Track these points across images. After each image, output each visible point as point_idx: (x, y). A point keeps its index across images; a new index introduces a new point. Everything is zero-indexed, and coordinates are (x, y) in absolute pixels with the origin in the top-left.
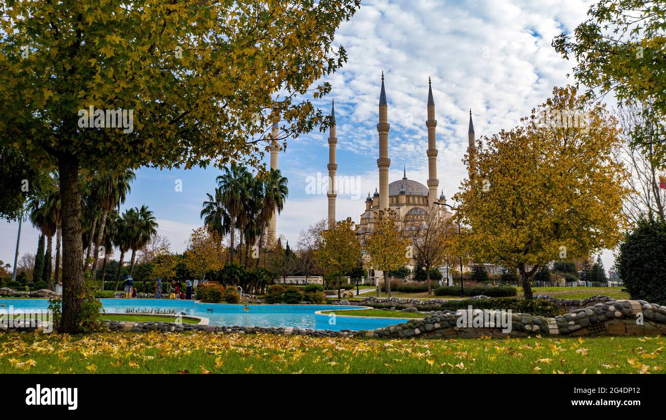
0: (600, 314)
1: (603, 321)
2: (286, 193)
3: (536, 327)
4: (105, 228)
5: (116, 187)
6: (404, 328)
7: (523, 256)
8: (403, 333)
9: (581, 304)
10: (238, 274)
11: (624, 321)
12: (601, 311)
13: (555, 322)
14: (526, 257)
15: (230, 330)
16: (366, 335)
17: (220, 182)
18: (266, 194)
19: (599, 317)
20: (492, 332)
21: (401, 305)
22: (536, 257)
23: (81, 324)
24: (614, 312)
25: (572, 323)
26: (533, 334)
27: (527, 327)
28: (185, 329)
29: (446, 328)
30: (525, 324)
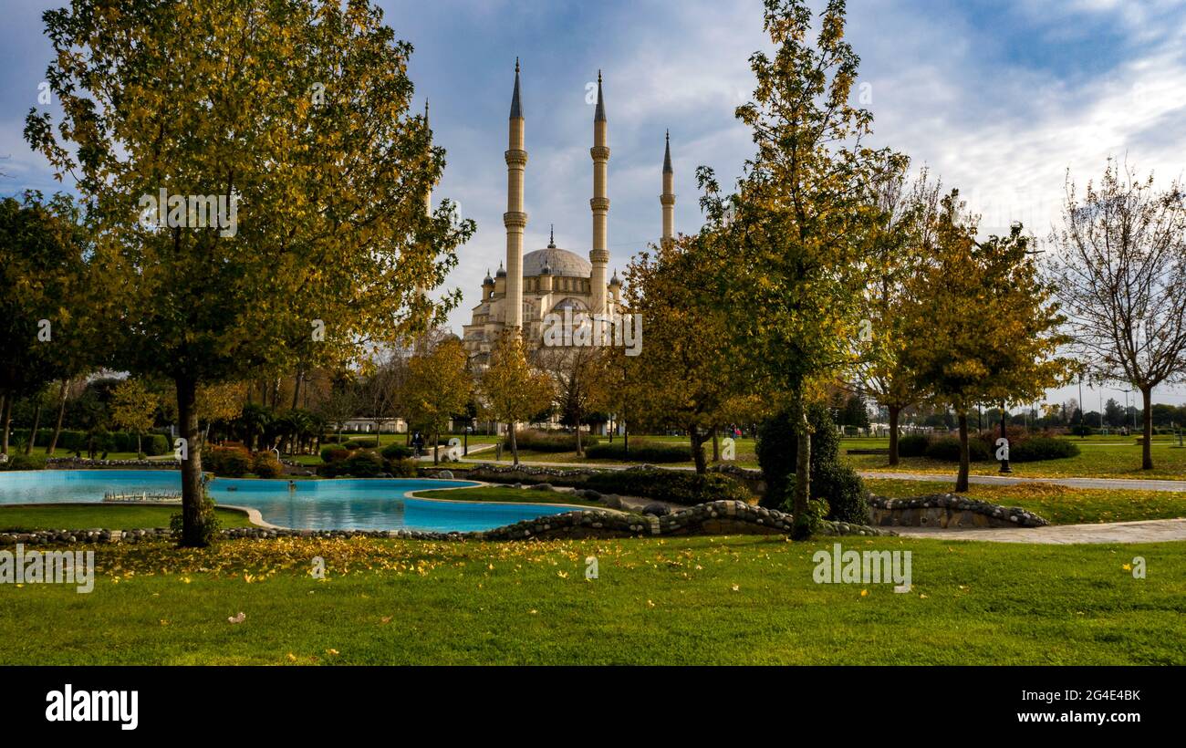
1: (700, 521)
3: (640, 527)
6: (514, 530)
7: (694, 416)
8: (512, 534)
11: (720, 521)
12: (701, 511)
13: (658, 521)
14: (698, 418)
19: (698, 517)
21: (530, 477)
22: (711, 418)
25: (673, 523)
26: (636, 534)
27: (632, 527)
29: (555, 529)
30: (630, 525)
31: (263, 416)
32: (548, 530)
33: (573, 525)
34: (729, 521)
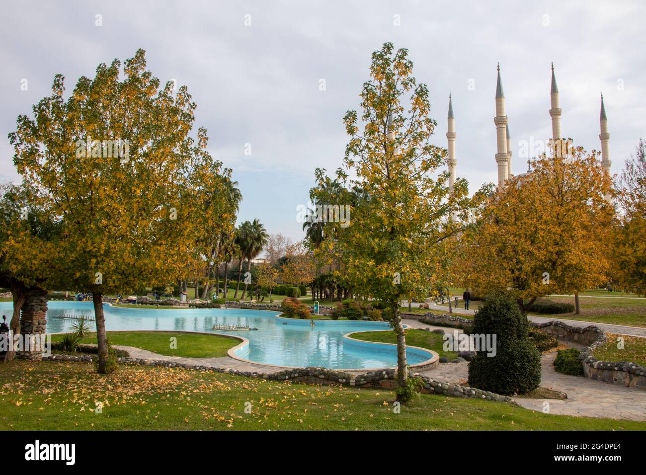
0: (377, 376)
1: (378, 380)
3: (344, 380)
9: (581, 332)
20: (324, 381)
25: (362, 379)
29: (301, 376)
30: (339, 378)
32: (297, 377)
33: (309, 376)
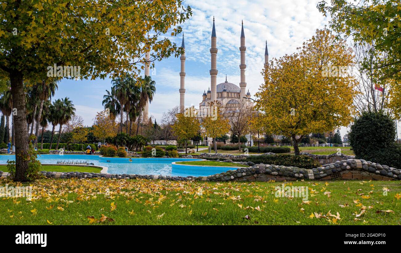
0: (338, 168)
1: (339, 172)
2: (154, 90)
3: (301, 175)
4: (42, 111)
5: (49, 86)
6: (225, 176)
7: (295, 130)
8: (223, 178)
9: (327, 158)
10: (125, 139)
11: (352, 171)
12: (339, 166)
13: (312, 172)
14: (297, 131)
15: (120, 177)
16: (202, 179)
17: (114, 83)
18: (142, 91)
19: (338, 169)
20: (276, 178)
21: (223, 158)
22: (302, 131)
23: (28, 176)
24: (346, 166)
25: (322, 172)
26: (299, 179)
27: (296, 175)
28: (93, 177)
29: (249, 175)
30: (295, 173)
31: (125, 137)
32: (245, 176)
33: (259, 173)
34: (357, 172)
